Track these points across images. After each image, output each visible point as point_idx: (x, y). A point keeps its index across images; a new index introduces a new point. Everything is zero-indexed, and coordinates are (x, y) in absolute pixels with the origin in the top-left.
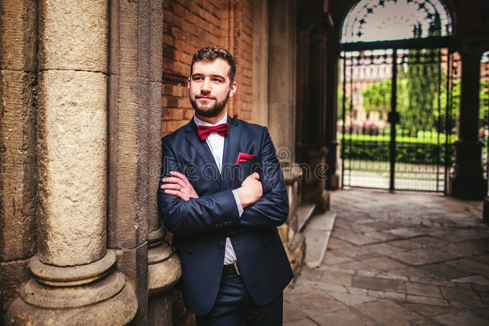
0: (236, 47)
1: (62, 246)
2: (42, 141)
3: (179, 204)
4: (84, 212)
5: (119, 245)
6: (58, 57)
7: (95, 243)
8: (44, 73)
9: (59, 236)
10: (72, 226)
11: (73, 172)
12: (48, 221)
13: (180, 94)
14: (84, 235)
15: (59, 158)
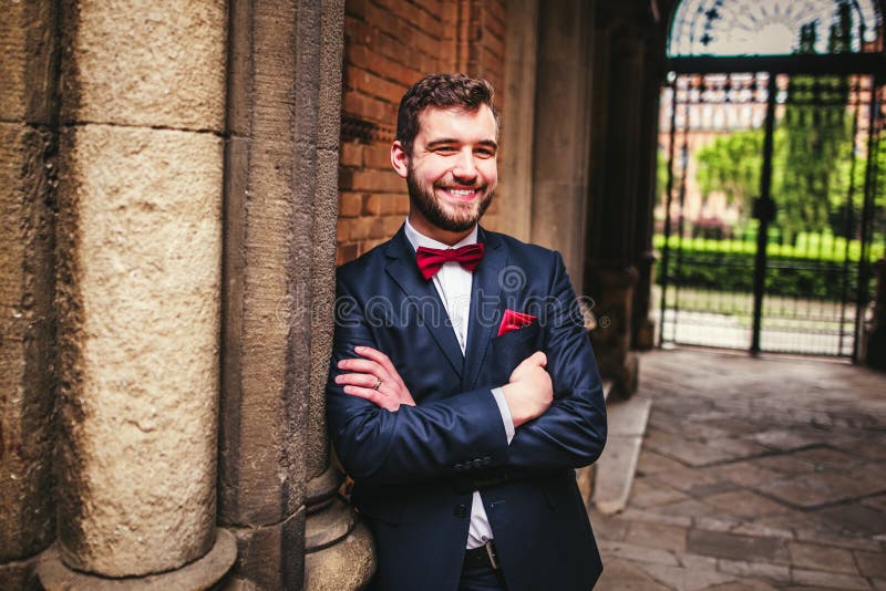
0: (474, 62)
1: (116, 532)
2: (69, 289)
3: (378, 419)
4: (170, 453)
5: (244, 517)
6: (110, 95)
7: (193, 521)
8: (76, 130)
9: (110, 510)
10: (140, 487)
11: (142, 364)
12: (83, 474)
13: (357, 162)
14: (169, 505)
15: (111, 330)
